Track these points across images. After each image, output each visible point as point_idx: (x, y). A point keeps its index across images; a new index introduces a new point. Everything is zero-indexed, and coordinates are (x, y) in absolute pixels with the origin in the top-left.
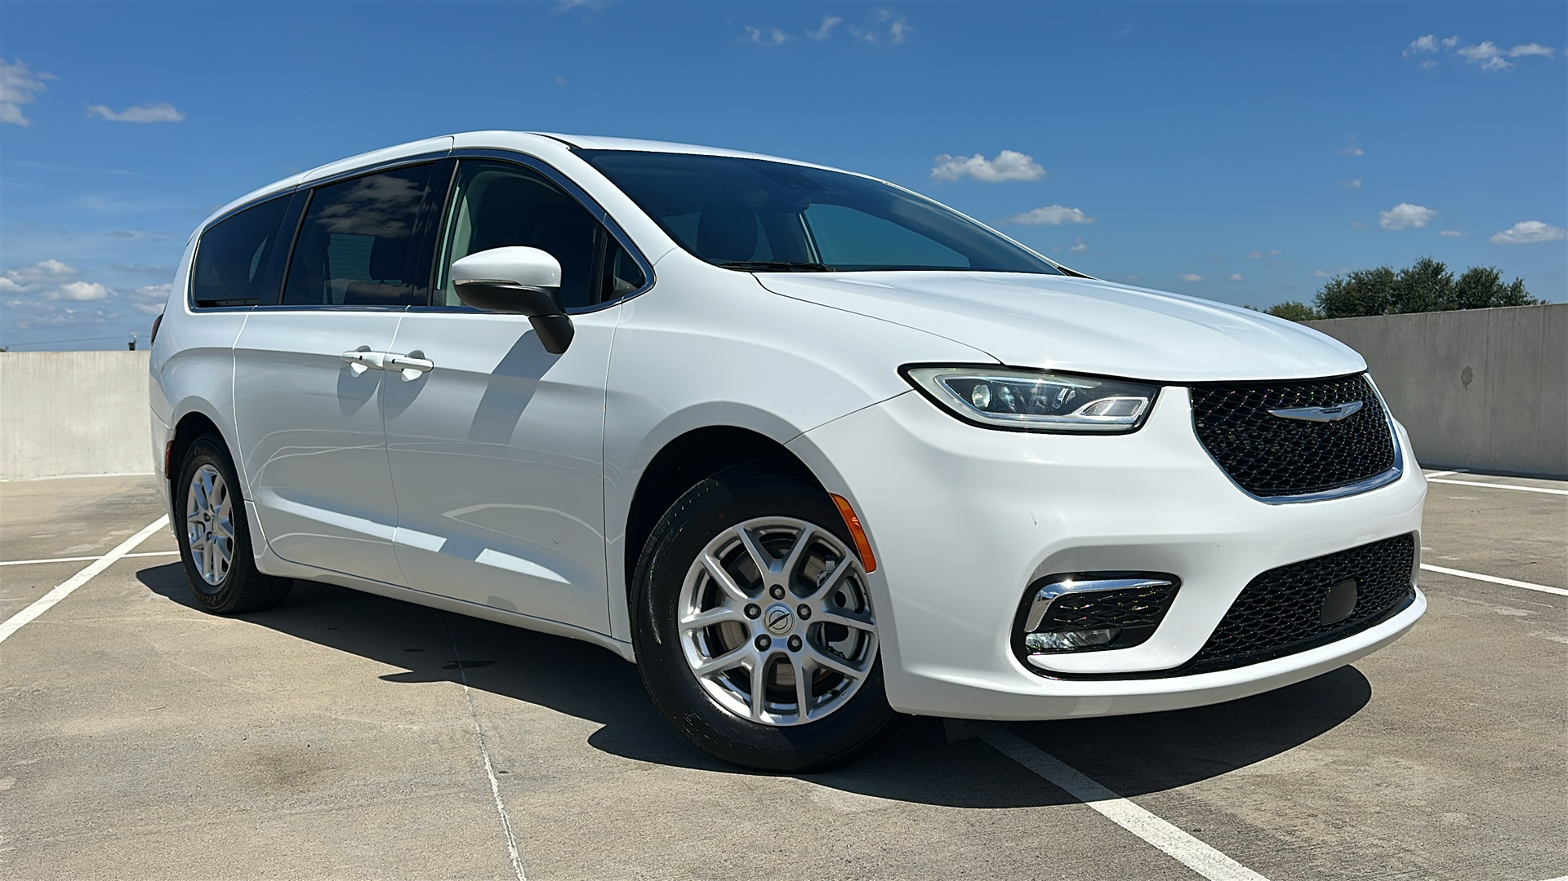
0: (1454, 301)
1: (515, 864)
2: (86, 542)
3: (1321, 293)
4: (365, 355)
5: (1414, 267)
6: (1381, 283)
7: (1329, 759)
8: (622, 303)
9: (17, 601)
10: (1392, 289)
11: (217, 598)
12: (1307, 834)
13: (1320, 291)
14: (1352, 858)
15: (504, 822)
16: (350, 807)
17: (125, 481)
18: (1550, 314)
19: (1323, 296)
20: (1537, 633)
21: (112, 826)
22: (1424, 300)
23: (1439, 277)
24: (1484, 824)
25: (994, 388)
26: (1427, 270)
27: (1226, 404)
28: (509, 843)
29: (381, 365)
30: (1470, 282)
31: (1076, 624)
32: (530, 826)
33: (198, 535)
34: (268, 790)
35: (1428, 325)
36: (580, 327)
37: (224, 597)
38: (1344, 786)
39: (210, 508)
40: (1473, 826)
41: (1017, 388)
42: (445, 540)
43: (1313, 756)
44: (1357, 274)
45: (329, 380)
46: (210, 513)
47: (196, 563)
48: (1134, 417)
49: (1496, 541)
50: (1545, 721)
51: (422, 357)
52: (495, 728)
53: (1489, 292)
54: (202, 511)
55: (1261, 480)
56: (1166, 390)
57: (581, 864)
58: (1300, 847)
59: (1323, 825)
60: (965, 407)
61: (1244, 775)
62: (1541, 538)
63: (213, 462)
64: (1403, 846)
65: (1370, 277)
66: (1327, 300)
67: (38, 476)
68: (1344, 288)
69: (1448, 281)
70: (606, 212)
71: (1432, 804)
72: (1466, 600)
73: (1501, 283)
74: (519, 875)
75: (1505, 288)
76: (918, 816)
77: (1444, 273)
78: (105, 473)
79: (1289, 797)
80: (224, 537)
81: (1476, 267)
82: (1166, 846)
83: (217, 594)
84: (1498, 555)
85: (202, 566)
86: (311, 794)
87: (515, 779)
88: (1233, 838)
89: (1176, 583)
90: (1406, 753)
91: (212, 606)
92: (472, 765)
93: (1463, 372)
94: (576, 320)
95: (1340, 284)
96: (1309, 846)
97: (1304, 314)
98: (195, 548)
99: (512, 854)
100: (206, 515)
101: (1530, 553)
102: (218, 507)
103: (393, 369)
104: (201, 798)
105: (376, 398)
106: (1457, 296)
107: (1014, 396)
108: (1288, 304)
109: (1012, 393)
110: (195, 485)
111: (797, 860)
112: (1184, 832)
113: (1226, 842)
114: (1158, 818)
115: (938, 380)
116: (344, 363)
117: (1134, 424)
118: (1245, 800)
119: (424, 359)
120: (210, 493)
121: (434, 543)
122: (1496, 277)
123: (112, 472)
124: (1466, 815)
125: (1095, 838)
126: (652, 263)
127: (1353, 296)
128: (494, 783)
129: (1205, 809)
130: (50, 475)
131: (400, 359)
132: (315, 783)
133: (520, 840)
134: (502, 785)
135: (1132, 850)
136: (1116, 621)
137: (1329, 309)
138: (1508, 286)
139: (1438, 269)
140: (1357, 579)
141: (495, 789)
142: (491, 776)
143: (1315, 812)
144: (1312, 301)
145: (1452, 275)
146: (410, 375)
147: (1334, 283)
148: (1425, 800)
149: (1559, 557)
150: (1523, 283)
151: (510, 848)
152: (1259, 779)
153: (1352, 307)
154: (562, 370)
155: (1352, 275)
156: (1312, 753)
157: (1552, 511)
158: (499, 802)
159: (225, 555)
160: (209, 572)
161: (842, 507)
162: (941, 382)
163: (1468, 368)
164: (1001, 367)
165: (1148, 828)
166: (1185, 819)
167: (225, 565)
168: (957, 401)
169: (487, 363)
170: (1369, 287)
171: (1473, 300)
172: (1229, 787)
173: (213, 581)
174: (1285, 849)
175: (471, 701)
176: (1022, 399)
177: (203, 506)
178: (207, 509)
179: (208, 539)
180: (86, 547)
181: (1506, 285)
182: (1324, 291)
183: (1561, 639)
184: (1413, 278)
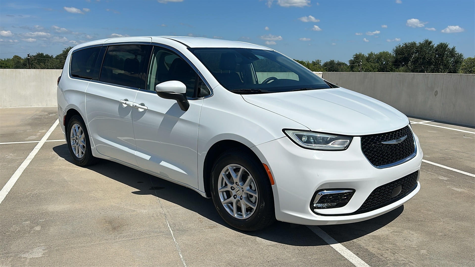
0: (434, 53)
1: (182, 260)
2: (33, 135)
3: (394, 49)
4: (127, 102)
5: (423, 42)
6: (413, 46)
7: (392, 231)
8: (204, 99)
9: (20, 159)
10: (416, 48)
11: (80, 162)
12: (386, 256)
13: (394, 48)
14: (397, 264)
15: (177, 245)
16: (135, 239)
17: (37, 109)
18: (462, 77)
19: (395, 50)
20: (449, 186)
21: (72, 244)
22: (425, 52)
23: (430, 45)
24: (431, 254)
25: (309, 137)
26: (427, 43)
27: (370, 141)
28: (179, 253)
29: (132, 106)
30: (439, 47)
31: (327, 202)
32: (184, 247)
33: (74, 143)
34: (111, 232)
35: (426, 77)
36: (191, 104)
37: (83, 162)
38: (396, 240)
39: (78, 136)
40: (428, 254)
41: (314, 138)
42: (151, 157)
43: (388, 229)
44: (405, 44)
45: (116, 108)
46: (77, 137)
47: (74, 151)
48: (345, 146)
49: (441, 150)
50: (449, 219)
51: (144, 106)
52: (168, 212)
53: (445, 50)
54: (75, 137)
55: (378, 162)
56: (354, 138)
57: (199, 260)
58: (384, 260)
59: (390, 253)
60: (300, 142)
61: (370, 236)
62: (453, 149)
63: (79, 123)
64: (410, 261)
65: (409, 44)
66: (396, 51)
67: (11, 107)
68: (401, 47)
69: (433, 46)
70: (199, 71)
71: (418, 247)
72: (431, 173)
73: (449, 48)
74: (184, 263)
75: (450, 49)
76: (285, 247)
77: (432, 44)
78: (31, 106)
79: (381, 243)
80: (82, 145)
81: (441, 42)
82: (350, 259)
83: (80, 161)
84: (441, 155)
85: (75, 152)
86: (123, 234)
87: (177, 230)
88: (367, 257)
89: (354, 191)
90: (412, 229)
91: (79, 164)
92: (164, 225)
93: (435, 92)
94: (190, 102)
95: (400, 46)
96: (386, 260)
97: (389, 55)
98: (73, 147)
99: (181, 257)
100: (76, 138)
101: (450, 155)
102: (80, 136)
103: (135, 108)
104: (93, 235)
105: (130, 114)
106: (435, 51)
107: (314, 140)
108: (384, 52)
109: (313, 139)
110: (73, 129)
111: (255, 261)
112: (354, 254)
113: (365, 258)
114: (347, 249)
115: (293, 134)
116: (121, 104)
117: (345, 147)
118: (370, 244)
119: (145, 106)
120: (78, 132)
121: (148, 157)
122: (447, 46)
123: (33, 106)
124: (427, 251)
125: (331, 256)
126: (213, 89)
127: (404, 50)
128: (171, 231)
129: (359, 247)
130: (14, 107)
131: (138, 105)
132: (123, 230)
133: (182, 252)
134: (174, 233)
135: (341, 260)
136: (338, 201)
137: (396, 54)
138: (451, 49)
139: (430, 43)
140: (402, 185)
141: (172, 234)
142: (170, 230)
143: (388, 249)
144: (391, 51)
145: (434, 45)
146: (140, 110)
147: (398, 46)
148: (416, 246)
149: (458, 157)
150: (455, 48)
151: (180, 254)
152: (374, 237)
153: (403, 54)
154: (185, 116)
155: (404, 44)
156: (387, 228)
157: (457, 138)
158: (174, 239)
159: (82, 150)
160: (78, 154)
161: (266, 167)
162: (294, 135)
163: (437, 91)
164: (310, 131)
165: (345, 253)
166: (354, 250)
167: (82, 153)
168: (298, 140)
169: (164, 111)
170: (409, 47)
171: (440, 53)
172: (366, 239)
173: (79, 157)
174: (380, 261)
175: (160, 202)
176: (316, 141)
177: (75, 135)
178: (77, 136)
179: (77, 145)
180: (34, 137)
181: (450, 48)
182: (395, 48)
183: (456, 189)
184: (422, 45)
